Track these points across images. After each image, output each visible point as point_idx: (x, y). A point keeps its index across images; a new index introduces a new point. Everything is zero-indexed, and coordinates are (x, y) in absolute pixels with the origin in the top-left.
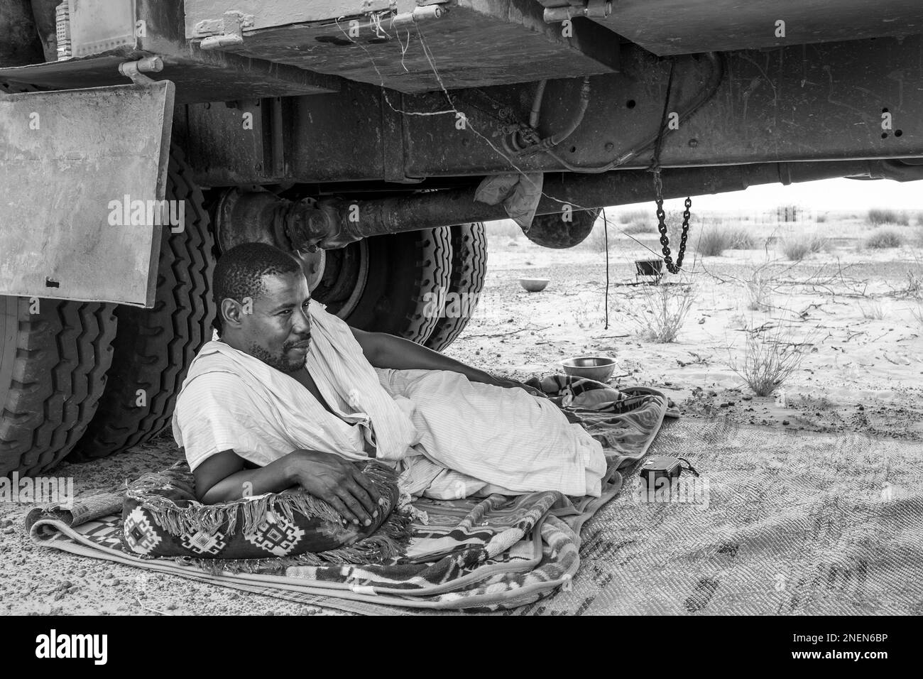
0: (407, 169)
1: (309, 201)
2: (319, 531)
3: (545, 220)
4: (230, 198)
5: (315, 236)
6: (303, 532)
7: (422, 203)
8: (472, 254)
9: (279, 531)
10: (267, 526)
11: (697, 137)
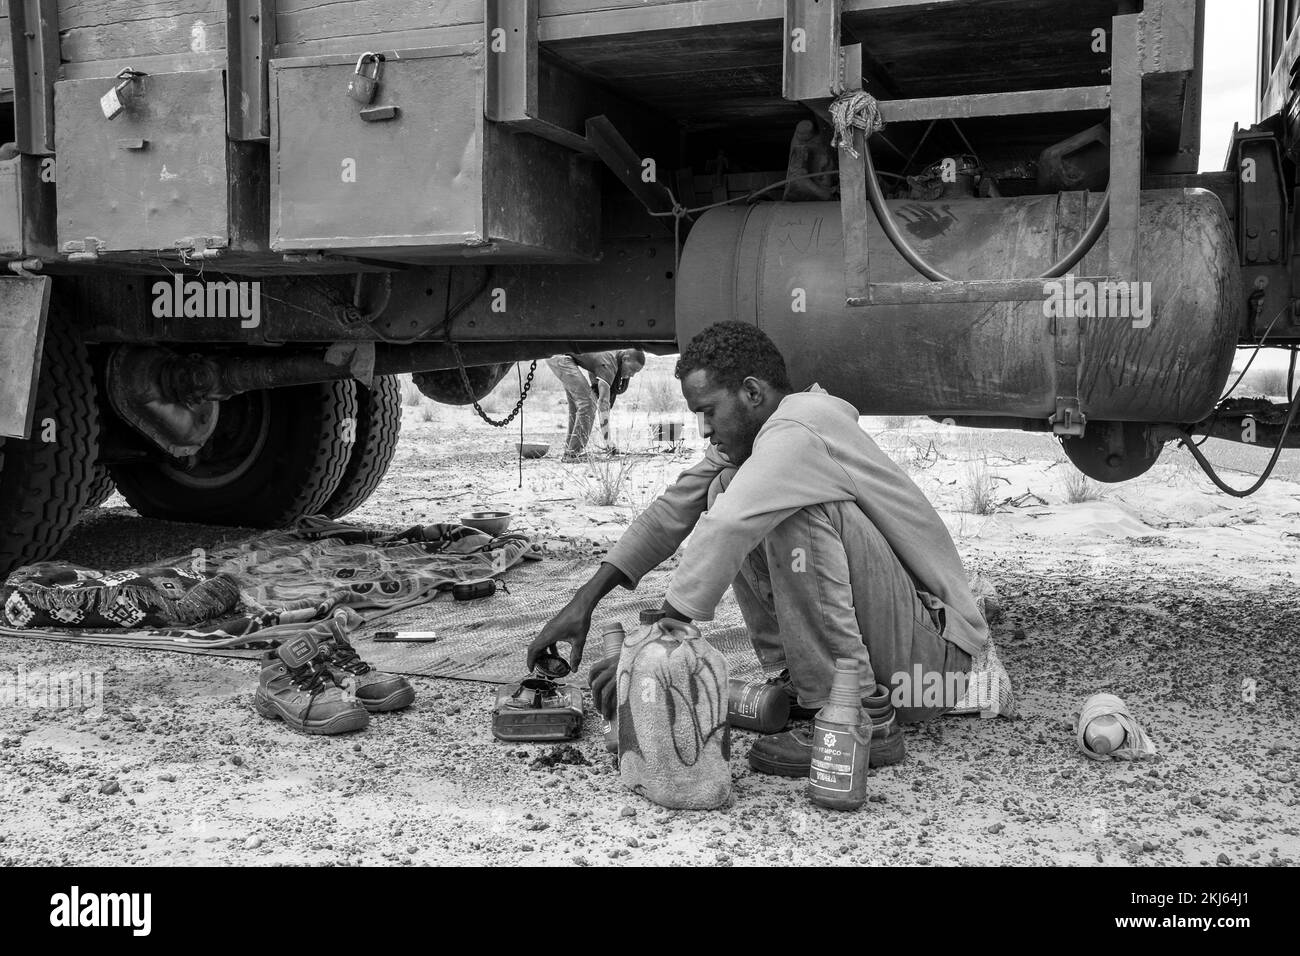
0: (265, 335)
1: (196, 357)
2: (157, 615)
3: (438, 377)
4: (120, 352)
5: (198, 388)
6: (144, 615)
7: (293, 361)
8: (381, 410)
9: (125, 610)
10: (117, 606)
11: (474, 320)
